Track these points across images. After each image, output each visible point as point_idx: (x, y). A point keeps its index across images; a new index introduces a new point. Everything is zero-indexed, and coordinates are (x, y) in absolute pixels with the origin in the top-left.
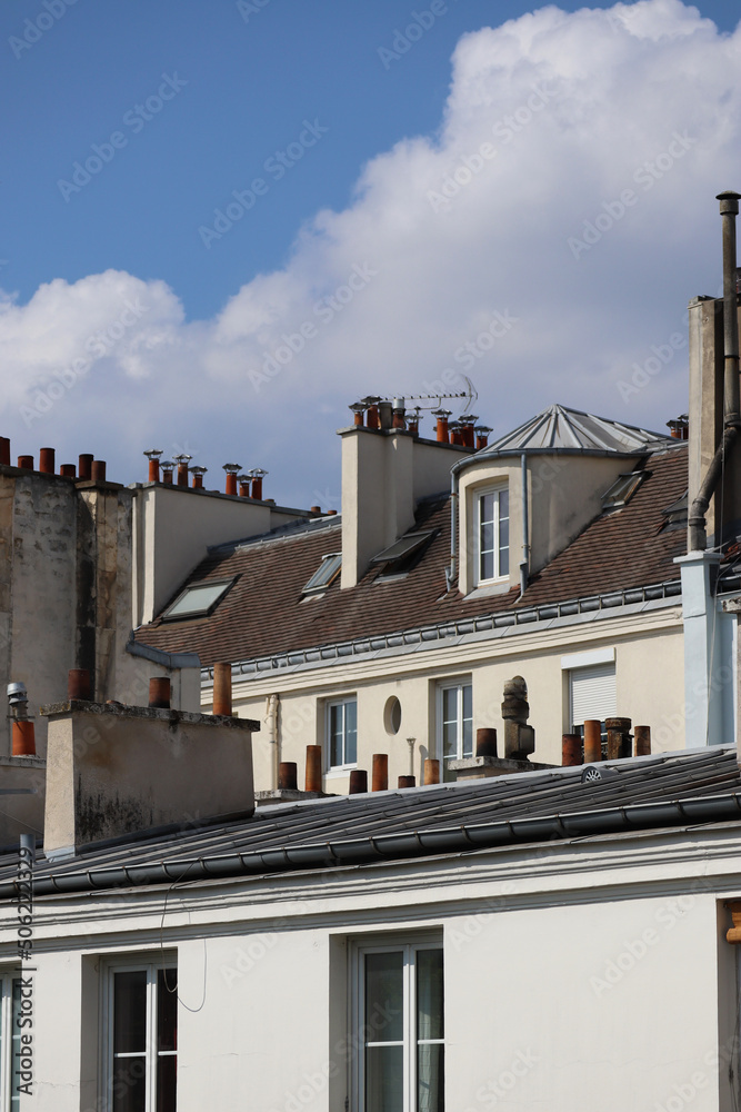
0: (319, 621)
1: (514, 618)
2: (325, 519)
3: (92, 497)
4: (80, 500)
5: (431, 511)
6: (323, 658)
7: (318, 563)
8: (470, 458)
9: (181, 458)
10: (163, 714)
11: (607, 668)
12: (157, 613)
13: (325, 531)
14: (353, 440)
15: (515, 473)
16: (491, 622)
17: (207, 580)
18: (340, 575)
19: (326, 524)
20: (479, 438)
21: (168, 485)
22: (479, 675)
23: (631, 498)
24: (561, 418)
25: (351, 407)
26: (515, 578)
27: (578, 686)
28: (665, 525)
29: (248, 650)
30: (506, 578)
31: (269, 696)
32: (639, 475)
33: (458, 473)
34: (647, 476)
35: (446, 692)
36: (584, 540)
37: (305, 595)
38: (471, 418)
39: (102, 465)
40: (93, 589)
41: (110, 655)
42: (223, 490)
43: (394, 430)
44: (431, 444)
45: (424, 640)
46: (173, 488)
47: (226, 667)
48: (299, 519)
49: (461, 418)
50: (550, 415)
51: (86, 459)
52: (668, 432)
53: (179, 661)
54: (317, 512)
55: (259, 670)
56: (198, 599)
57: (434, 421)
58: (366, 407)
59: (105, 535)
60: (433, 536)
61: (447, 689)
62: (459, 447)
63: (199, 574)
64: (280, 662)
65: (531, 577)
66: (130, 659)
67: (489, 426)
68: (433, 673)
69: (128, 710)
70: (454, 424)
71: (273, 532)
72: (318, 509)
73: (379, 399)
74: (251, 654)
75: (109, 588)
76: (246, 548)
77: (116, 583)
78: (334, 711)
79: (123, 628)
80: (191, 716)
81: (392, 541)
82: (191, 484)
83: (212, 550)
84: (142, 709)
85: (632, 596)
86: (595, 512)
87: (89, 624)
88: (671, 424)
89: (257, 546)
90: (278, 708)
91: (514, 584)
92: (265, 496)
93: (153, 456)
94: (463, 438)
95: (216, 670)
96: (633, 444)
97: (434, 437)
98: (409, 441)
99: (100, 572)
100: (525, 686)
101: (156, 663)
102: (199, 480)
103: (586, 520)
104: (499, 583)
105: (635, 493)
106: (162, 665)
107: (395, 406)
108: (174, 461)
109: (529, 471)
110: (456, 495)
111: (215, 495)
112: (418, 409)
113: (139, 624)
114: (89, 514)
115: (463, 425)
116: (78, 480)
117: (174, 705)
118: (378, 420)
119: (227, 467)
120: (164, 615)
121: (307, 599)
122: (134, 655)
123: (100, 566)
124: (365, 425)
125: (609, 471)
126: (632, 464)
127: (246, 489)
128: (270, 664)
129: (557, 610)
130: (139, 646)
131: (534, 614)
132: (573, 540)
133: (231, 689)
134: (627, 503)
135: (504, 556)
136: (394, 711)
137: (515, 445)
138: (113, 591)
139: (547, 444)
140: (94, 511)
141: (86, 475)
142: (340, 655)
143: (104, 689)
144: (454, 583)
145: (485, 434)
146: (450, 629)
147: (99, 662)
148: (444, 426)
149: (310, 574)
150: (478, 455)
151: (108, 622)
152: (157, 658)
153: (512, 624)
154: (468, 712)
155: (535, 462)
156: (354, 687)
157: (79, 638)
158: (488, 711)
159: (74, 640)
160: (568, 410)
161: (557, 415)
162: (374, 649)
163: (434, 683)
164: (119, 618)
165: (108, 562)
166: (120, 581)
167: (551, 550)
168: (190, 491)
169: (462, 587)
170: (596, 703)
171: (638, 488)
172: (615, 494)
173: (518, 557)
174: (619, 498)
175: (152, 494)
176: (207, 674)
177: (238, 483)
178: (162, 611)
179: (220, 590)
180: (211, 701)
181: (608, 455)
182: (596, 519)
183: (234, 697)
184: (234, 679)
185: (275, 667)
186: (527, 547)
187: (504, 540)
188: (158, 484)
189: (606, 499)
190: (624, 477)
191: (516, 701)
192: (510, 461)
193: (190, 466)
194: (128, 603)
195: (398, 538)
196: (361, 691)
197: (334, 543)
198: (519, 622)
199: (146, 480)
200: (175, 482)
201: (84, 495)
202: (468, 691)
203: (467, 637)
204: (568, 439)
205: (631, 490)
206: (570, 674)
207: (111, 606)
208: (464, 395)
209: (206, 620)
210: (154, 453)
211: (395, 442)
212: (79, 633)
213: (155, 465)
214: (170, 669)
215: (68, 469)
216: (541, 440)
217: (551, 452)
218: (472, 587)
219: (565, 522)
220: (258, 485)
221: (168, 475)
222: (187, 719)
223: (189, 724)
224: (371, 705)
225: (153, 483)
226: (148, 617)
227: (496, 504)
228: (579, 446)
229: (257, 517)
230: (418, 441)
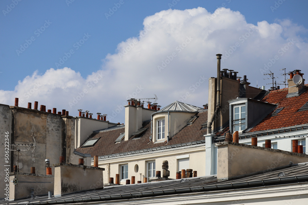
0: (119, 148)
1: (165, 148)
2: (121, 125)
3: (65, 119)
4: (62, 120)
5: (146, 124)
6: (120, 156)
7: (119, 135)
8: (156, 112)
9: (87, 111)
10: (82, 166)
11: (187, 159)
12: (81, 146)
13: (121, 128)
14: (128, 108)
15: (166, 116)
16: (160, 148)
17: (93, 138)
18: (124, 138)
19: (121, 126)
20: (158, 108)
21: (83, 117)
23: (194, 122)
24: (178, 103)
25: (127, 101)
26: (166, 139)
27: (180, 163)
28: (202, 128)
29: (102, 154)
30: (164, 139)
31: (107, 164)
32: (196, 117)
33: (153, 116)
34: (198, 117)
35: (149, 164)
36: (183, 131)
37: (116, 142)
38: (156, 104)
39: (68, 112)
40: (66, 139)
41: (70, 154)
42: (97, 119)
43: (138, 106)
44: (147, 109)
45: (144, 152)
46: (85, 118)
47: (97, 157)
48: (115, 125)
49: (154, 104)
50: (175, 103)
51: (64, 111)
52: (203, 107)
53: (86, 155)
54: (119, 124)
55: (105, 158)
56: (91, 142)
57: (147, 104)
58: (131, 101)
59: (68, 128)
60: (147, 129)
61: (149, 163)
62: (153, 110)
63: (93, 135)
64: (110, 156)
65: (170, 139)
66: (74, 155)
67: (160, 106)
68: (146, 159)
69: (74, 165)
70: (152, 105)
71: (109, 128)
72: (119, 123)
73: (134, 99)
74: (103, 155)
75: (69, 139)
76: (102, 131)
77: (71, 138)
78: (123, 167)
79: (73, 148)
80: (88, 167)
81: (137, 130)
82: (89, 117)
83: (94, 132)
84: (77, 165)
85: (194, 143)
86: (185, 125)
87: (65, 147)
88: (204, 106)
89: (105, 131)
90: (109, 167)
91: (166, 140)
92: (107, 120)
93: (80, 111)
94: (154, 108)
95: (95, 157)
96: (195, 110)
97: (147, 108)
98: (141, 108)
99: (67, 136)
100: (168, 162)
101: (80, 156)
102: (91, 116)
103: (183, 127)
104: (162, 140)
105: (195, 121)
106: (82, 156)
107: (138, 101)
108: (85, 112)
109: (170, 116)
110: (152, 120)
111: (95, 120)
112: (144, 101)
113: (77, 148)
114: (65, 123)
115: (154, 105)
116: (62, 115)
117: (85, 165)
118: (134, 104)
119: (98, 113)
120: (82, 146)
121: (116, 143)
122: (75, 154)
123: (67, 134)
124: (131, 105)
125: (189, 116)
126: (194, 114)
127: (102, 119)
128: (107, 157)
129: (176, 146)
130: (76, 152)
131: (170, 147)
132: (180, 131)
133: (98, 162)
134: (193, 123)
135: (163, 134)
136: (137, 168)
137: (167, 110)
138: (70, 140)
139: (174, 110)
140: (66, 122)
141: (64, 114)
142: (124, 155)
143: (68, 161)
144: (152, 140)
145: (159, 107)
146: (150, 150)
147: (67, 155)
148: (150, 105)
149: (117, 137)
150: (158, 112)
151: (69, 147)
152: (81, 155)
153: (165, 149)
154: (154, 168)
155: (172, 114)
156: (127, 162)
157: (62, 150)
158: (159, 167)
159: (61, 150)
160: (179, 102)
161: (177, 103)
162: (132, 154)
163: (146, 162)
164: (72, 146)
165: (69, 133)
166: (72, 138)
167: (175, 133)
168: (89, 119)
169: (153, 141)
170: (184, 166)
171: (196, 120)
172: (190, 121)
173: (167, 134)
174: (191, 122)
175: (80, 119)
176: (93, 159)
177: (100, 117)
179: (96, 141)
180: (93, 165)
181: (189, 112)
182: (185, 126)
183: (99, 164)
184: (99, 160)
185: (109, 157)
186: (169, 132)
187: (163, 131)
188: (81, 117)
189: (188, 122)
190: (192, 117)
191: (166, 165)
192: (165, 113)
193: (89, 113)
194: (74, 143)
195: (138, 130)
196: (129, 163)
197: (123, 131)
198: (167, 149)
199: (78, 116)
200: (85, 116)
201: (63, 119)
202: (154, 163)
203: (154, 152)
204: (179, 108)
205: (194, 120)
206: (178, 160)
207: (70, 143)
208: (155, 98)
209: (92, 147)
210: (80, 110)
211: (138, 108)
212: (62, 149)
213: (81, 113)
214: (84, 157)
215: (60, 113)
216: (173, 109)
217: (176, 112)
218: (156, 141)
219: (178, 127)
220: (105, 118)
221: (84, 115)
222: (87, 167)
223: (88, 169)
224: (131, 167)
225: (80, 117)
226: (79, 146)
227: (162, 123)
228: (182, 110)
229: (105, 125)
230: (143, 108)
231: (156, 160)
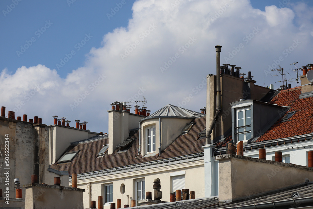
0: (102, 163)
1: (157, 162)
2: (104, 135)
3: (38, 128)
4: (34, 129)
5: (134, 133)
6: (103, 173)
7: (102, 147)
8: (145, 119)
9: (63, 118)
10: (58, 187)
11: (183, 176)
12: (57, 161)
13: (104, 138)
14: (111, 114)
15: (157, 123)
16: (150, 164)
17: (71, 152)
18: (108, 150)
19: (104, 137)
20: (147, 113)
21: (59, 125)
22: (147, 178)
23: (190, 130)
24: (170, 108)
25: (111, 104)
26: (157, 152)
27: (175, 181)
28: (199, 137)
29: (82, 171)
30: (154, 152)
31: (88, 183)
32: (192, 124)
33: (141, 123)
34: (195, 124)
35: (138, 183)
36: (177, 141)
37: (98, 156)
38: (145, 108)
39: (41, 119)
40: (38, 154)
41: (43, 171)
42: (75, 127)
43: (123, 111)
44: (134, 115)
45: (131, 168)
46: (61, 126)
47: (76, 175)
48: (97, 135)
49: (142, 108)
50: (167, 107)
51: (36, 118)
52: (201, 112)
53: (62, 173)
54: (101, 133)
55: (85, 176)
56: (68, 157)
57: (135, 108)
58: (115, 104)
59: (42, 139)
60: (134, 140)
61: (138, 182)
62: (142, 116)
63: (69, 150)
64: (91, 174)
65: (162, 151)
66: (49, 173)
67: (150, 110)
68: (134, 177)
69: (48, 186)
70: (140, 109)
71: (90, 138)
72: (102, 132)
73: (119, 102)
74: (83, 172)
75: (43, 153)
76: (81, 143)
77: (45, 152)
78: (106, 188)
79: (47, 164)
80: (66, 188)
81: (123, 141)
82: (66, 125)
83: (72, 143)
84: (52, 186)
85: (190, 157)
86: (180, 134)
87: (37, 163)
88: (201, 110)
89: (85, 142)
90: (91, 187)
91: (157, 153)
92: (87, 129)
93: (55, 118)
94: (143, 113)
95: (73, 175)
96: (191, 115)
97: (135, 113)
98: (127, 114)
99: (40, 149)
100: (160, 180)
101: (56, 174)
102: (68, 124)
103: (177, 136)
104: (153, 153)
105: (191, 128)
106: (58, 174)
107: (123, 104)
108: (61, 119)
109: (161, 122)
110: (141, 129)
111: (73, 128)
112: (130, 105)
113: (52, 163)
114: (37, 133)
115: (143, 110)
116: (34, 124)
117: (61, 185)
118: (118, 108)
119: (76, 121)
120: (59, 161)
121: (99, 157)
122: (50, 172)
123: (40, 147)
124: (115, 109)
125: (184, 122)
126: (190, 120)
127: (81, 127)
128: (88, 175)
129: (169, 160)
130: (51, 169)
131: (163, 161)
132: (173, 141)
133: (77, 182)
134: (189, 131)
135: (154, 146)
136: (123, 188)
137: (157, 115)
138: (44, 154)
139: (166, 115)
140: (38, 132)
141: (36, 122)
142: (108, 172)
143: (42, 181)
144: (140, 153)
145: (149, 112)
146: (139, 166)
147: (40, 173)
148: (137, 110)
149: (100, 150)
150: (147, 118)
151: (42, 163)
152: (56, 172)
153: (156, 164)
154: (144, 188)
155: (163, 120)
156: (112, 181)
157: (34, 167)
158: (149, 187)
159: (33, 167)
160: (172, 106)
161: (169, 107)
162: (117, 171)
163: (134, 180)
164: (46, 161)
165: (42, 146)
166: (46, 151)
167: (167, 144)
168: (66, 127)
169: (142, 154)
170: (179, 185)
171: (192, 127)
172: (185, 129)
173: (158, 146)
174: (187, 130)
175: (55, 128)
176: (71, 177)
177: (79, 125)
178: (58, 160)
179: (74, 154)
180: (71, 185)
181: (183, 118)
182: (180, 136)
183: (78, 184)
184: (78, 179)
185: (90, 175)
186: (161, 143)
187: (154, 141)
188: (57, 126)
189: (183, 130)
190: (188, 124)
191: (157, 184)
192: (156, 120)
193: (66, 120)
194: (48, 157)
195: (124, 140)
196: (114, 182)
197: (106, 142)
198: (158, 164)
199: (53, 124)
200: (61, 125)
201: (36, 128)
202: (144, 182)
203: (144, 168)
204: (172, 113)
205: (190, 128)
206: (172, 178)
207: (43, 158)
208: (143, 101)
209: (70, 163)
210: (56, 117)
211: (123, 114)
212: (34, 165)
213: (56, 120)
214: (60, 175)
215: (31, 120)
216: (165, 114)
217: (168, 117)
218: (145, 154)
219: (171, 136)
220: (85, 126)
221: (60, 123)
222: (65, 188)
223: (65, 190)
224: (116, 186)
225: (55, 125)
226: (54, 162)
227: (152, 132)
228: (175, 116)
229: (85, 135)
230: (130, 114)
231: (146, 178)
